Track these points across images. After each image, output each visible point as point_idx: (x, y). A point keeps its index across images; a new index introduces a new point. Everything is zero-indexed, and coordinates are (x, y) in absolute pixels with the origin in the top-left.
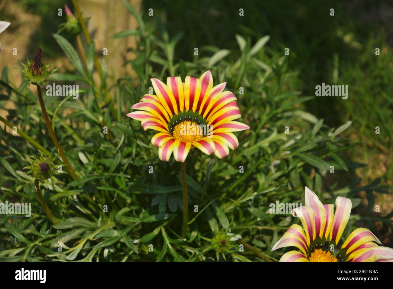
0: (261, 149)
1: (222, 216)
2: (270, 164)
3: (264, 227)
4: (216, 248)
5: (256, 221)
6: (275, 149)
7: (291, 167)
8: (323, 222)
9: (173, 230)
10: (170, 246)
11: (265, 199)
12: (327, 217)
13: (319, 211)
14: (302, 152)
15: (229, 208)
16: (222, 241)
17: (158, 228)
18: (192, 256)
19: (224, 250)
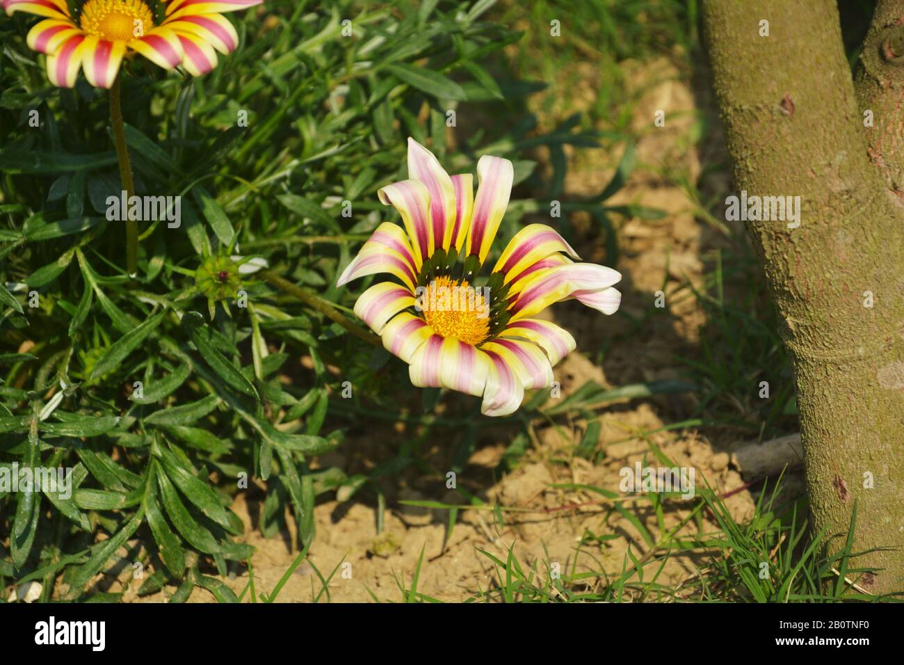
0: (303, 57)
1: (217, 217)
2: (327, 95)
3: (320, 239)
4: (207, 290)
5: (300, 225)
6: (335, 58)
7: (374, 98)
8: (450, 216)
9: (107, 257)
10: (100, 293)
11: (321, 176)
12: (459, 204)
13: (439, 191)
14: (396, 63)
15: (237, 200)
16: (219, 273)
17: (70, 251)
18: (154, 311)
19: (225, 293)
